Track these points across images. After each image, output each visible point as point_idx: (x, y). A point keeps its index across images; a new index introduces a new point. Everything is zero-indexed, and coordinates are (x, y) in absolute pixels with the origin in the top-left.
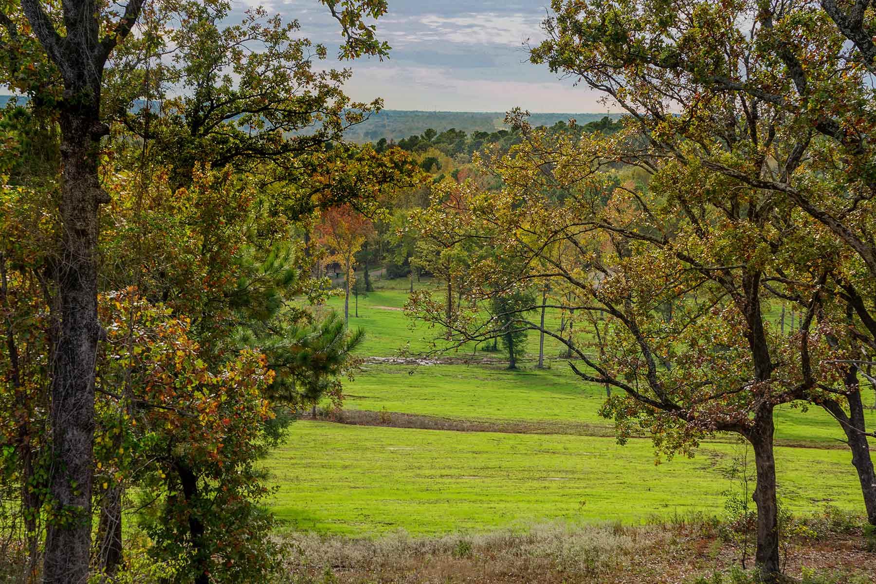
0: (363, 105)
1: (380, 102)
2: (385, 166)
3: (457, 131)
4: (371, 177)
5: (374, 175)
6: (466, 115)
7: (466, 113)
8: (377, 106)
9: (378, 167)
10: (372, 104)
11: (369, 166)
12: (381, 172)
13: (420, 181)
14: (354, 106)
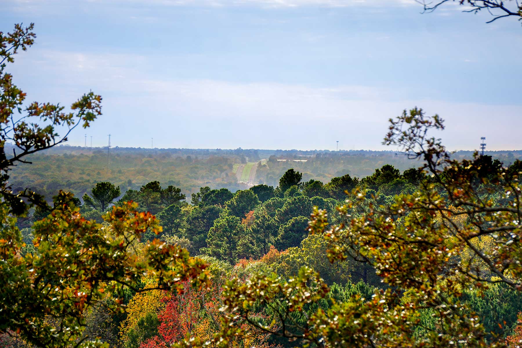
0: (53, 108)
1: (94, 102)
2: (104, 244)
3: (164, 186)
4: (74, 268)
5: (80, 263)
6: (174, 156)
7: (175, 151)
8: (87, 111)
9: (87, 246)
10: (75, 106)
11: (69, 244)
12: (94, 257)
13: (184, 278)
14: (34, 110)
